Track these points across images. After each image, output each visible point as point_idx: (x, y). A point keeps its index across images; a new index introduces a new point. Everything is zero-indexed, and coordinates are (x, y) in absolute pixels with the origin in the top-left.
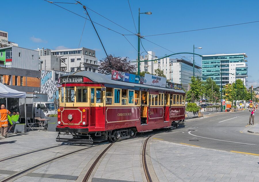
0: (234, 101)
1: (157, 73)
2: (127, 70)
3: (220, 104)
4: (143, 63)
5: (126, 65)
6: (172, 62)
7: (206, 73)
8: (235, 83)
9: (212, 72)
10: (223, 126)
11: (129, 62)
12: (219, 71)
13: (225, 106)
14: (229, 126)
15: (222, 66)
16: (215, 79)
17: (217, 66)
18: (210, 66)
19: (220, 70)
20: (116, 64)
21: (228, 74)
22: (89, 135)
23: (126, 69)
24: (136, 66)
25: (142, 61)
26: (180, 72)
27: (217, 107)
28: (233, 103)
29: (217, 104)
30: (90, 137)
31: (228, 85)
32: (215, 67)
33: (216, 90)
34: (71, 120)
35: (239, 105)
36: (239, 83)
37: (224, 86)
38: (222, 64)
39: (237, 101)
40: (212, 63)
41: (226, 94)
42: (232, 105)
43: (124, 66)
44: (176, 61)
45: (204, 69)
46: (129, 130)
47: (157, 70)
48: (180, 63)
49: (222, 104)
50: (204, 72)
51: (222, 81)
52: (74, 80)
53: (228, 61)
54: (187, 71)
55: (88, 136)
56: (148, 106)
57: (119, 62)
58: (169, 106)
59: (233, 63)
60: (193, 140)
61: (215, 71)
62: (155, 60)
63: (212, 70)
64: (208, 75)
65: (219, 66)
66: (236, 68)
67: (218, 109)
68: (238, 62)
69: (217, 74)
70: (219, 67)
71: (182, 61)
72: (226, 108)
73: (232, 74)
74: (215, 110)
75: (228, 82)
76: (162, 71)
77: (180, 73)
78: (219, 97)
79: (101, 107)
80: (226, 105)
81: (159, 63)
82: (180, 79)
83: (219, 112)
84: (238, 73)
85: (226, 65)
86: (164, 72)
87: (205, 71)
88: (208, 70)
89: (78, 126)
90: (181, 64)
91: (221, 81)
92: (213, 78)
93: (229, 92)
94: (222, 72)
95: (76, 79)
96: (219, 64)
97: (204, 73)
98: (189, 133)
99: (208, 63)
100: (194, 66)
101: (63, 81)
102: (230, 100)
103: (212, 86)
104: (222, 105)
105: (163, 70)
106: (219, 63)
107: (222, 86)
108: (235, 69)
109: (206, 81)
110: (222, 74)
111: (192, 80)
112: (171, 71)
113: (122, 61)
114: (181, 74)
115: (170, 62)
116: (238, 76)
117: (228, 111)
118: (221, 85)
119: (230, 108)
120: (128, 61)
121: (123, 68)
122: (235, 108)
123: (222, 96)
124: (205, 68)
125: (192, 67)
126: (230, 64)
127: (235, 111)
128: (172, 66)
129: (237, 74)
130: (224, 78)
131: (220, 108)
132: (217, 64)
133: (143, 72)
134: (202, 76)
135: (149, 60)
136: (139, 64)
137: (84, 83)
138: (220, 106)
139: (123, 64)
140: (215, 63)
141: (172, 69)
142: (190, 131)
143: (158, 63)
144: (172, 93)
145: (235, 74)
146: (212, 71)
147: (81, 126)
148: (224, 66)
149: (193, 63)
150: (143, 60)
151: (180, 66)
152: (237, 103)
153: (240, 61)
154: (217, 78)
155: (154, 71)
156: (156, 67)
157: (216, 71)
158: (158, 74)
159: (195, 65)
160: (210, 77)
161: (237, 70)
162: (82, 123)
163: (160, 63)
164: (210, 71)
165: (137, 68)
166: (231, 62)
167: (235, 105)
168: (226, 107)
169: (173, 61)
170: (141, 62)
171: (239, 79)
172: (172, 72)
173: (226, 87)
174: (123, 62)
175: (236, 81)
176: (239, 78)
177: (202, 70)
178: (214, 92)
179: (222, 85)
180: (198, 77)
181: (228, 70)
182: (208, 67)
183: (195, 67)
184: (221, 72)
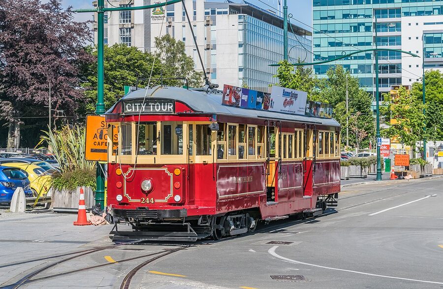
0: (419, 144)
1: (164, 49)
2: (60, 38)
3: (372, 153)
4: (116, 14)
5: (58, 21)
6: (213, 12)
7: (326, 51)
8: (420, 82)
9: (344, 48)
10: (383, 228)
11: (69, 10)
12: (369, 44)
13: (388, 162)
14: (402, 228)
15: (377, 26)
16: (356, 71)
17: (362, 28)
18: (338, 28)
19: (371, 40)
20: (22, 18)
21: (397, 54)
22: (189, 224)
23: (57, 35)
24: (91, 26)
25: (111, 10)
26: (240, 46)
27: (362, 165)
28: (414, 150)
29: (365, 153)
30: (189, 228)
31: (401, 89)
32: (356, 29)
33: (361, 107)
34: (149, 192)
35: (436, 157)
36: (434, 84)
37: (387, 93)
38: (379, 20)
39: (430, 144)
40: (345, 16)
41: (393, 122)
42: (414, 156)
43: (50, 23)
44: (228, 10)
45: (318, 35)
46: (245, 216)
47: (163, 39)
48: (240, 17)
49: (379, 154)
50: (319, 46)
51: (381, 76)
52: (154, 108)
53: (397, 12)
54: (262, 44)
55: (186, 226)
56: (277, 160)
57: (34, 12)
58: (312, 159)
59: (413, 19)
60: (285, 277)
61: (355, 45)
62: (155, 6)
63: (346, 41)
64: (331, 58)
65: (370, 27)
66: (425, 33)
67: (367, 169)
68: (429, 13)
69: (363, 54)
70: (368, 29)
71: (249, 10)
72: (392, 168)
73: (410, 53)
74: (358, 173)
75: (399, 80)
76: (180, 43)
77: (241, 50)
78: (369, 129)
79: (207, 164)
80: (392, 158)
81: (169, 15)
82: (240, 70)
83: (370, 180)
84: (431, 50)
85: (390, 23)
86: (186, 48)
87: (324, 43)
88: (332, 40)
89: (164, 204)
90: (242, 20)
91: (377, 75)
92: (348, 66)
93: (402, 114)
94: (379, 47)
95: (158, 105)
96: (367, 20)
97: (318, 49)
98: (272, 251)
99: (333, 18)
100: (286, 27)
101: (126, 109)
102: (405, 140)
103: (345, 95)
104: (379, 159)
105: (181, 40)
106: (369, 16)
107: (380, 93)
108: (420, 38)
109: (325, 76)
110: (378, 53)
111: (281, 73)
112: (212, 44)
113: (43, 6)
114: (245, 54)
115: (207, 13)
116: (431, 59)
117: (399, 175)
118: (374, 89)
119: (407, 168)
120: (63, 8)
121: (47, 32)
122: (422, 167)
123: (381, 126)
124: (323, 35)
125: (281, 31)
126: (404, 20)
127: (422, 177)
128: (212, 28)
129: (427, 54)
130: (384, 68)
131: (372, 165)
132: (361, 20)
133: (116, 46)
134: (311, 59)
135: (136, 5)
136: (102, 20)
137: (176, 115)
138: (371, 162)
139: (48, 19)
140: (356, 16)
141: (214, 35)
142: (275, 247)
143: (166, 15)
144: (316, 128)
145: (421, 54)
146: (347, 45)
147: (171, 204)
148: (385, 26)
149: (282, 16)
150: (116, 5)
151: (241, 27)
152: (428, 151)
153: (436, 11)
154: (362, 68)
155: (153, 44)
156: (158, 29)
157: (360, 44)
158: (167, 52)
159: (289, 24)
160: (338, 62)
161: (429, 39)
162: (172, 199)
163: (172, 14)
164: (340, 44)
165: (96, 33)
166: (407, 14)
167: (423, 156)
168: (393, 162)
169: (217, 10)
170: (109, 13)
171: (435, 69)
172: (214, 47)
173: (392, 95)
174: (48, 11)
175: (426, 77)
176: (434, 66)
177: (313, 39)
178: (353, 113)
179: (377, 89)
180: (300, 65)
181: (397, 40)
182: (333, 32)
183: (289, 29)
184: (374, 48)
